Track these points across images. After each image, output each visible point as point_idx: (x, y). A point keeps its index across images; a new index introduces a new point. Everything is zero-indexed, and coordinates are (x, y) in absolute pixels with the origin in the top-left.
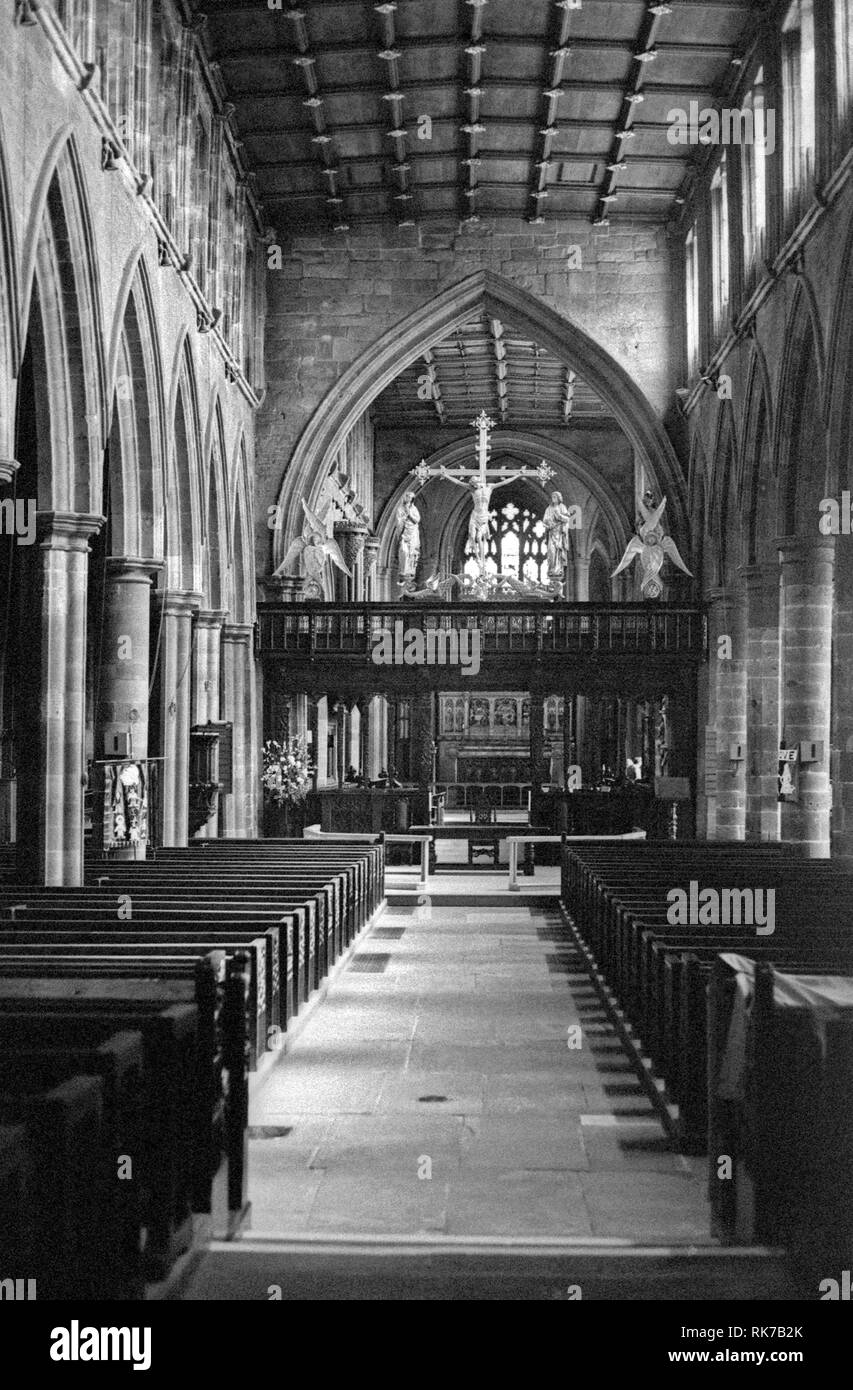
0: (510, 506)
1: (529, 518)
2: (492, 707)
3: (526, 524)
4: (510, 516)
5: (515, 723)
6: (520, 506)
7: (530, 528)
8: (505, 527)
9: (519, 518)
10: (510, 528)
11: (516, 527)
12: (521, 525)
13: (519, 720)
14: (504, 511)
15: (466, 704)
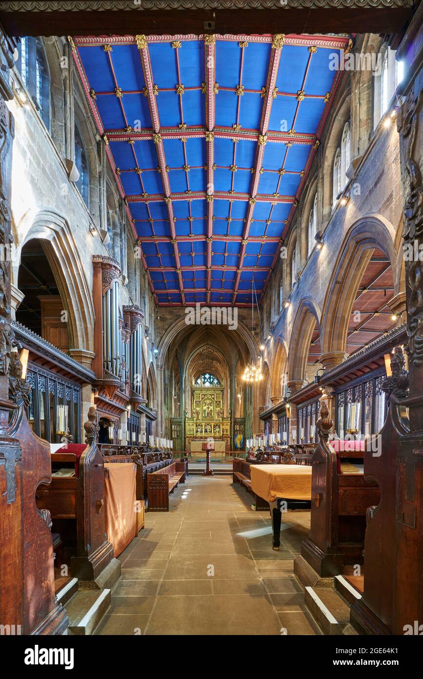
0: (207, 374)
1: (213, 378)
2: (204, 426)
3: (212, 380)
4: (207, 378)
5: (211, 432)
6: (210, 374)
7: (213, 381)
8: (206, 380)
9: (210, 378)
10: (207, 381)
11: (209, 380)
12: (210, 380)
13: (213, 430)
14: (206, 376)
15: (195, 425)
